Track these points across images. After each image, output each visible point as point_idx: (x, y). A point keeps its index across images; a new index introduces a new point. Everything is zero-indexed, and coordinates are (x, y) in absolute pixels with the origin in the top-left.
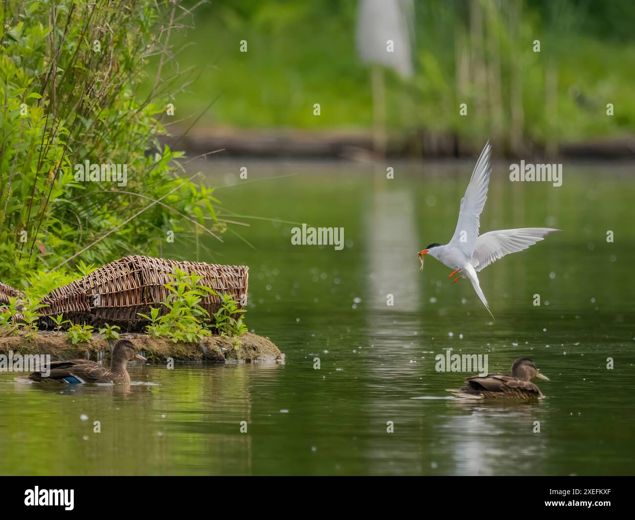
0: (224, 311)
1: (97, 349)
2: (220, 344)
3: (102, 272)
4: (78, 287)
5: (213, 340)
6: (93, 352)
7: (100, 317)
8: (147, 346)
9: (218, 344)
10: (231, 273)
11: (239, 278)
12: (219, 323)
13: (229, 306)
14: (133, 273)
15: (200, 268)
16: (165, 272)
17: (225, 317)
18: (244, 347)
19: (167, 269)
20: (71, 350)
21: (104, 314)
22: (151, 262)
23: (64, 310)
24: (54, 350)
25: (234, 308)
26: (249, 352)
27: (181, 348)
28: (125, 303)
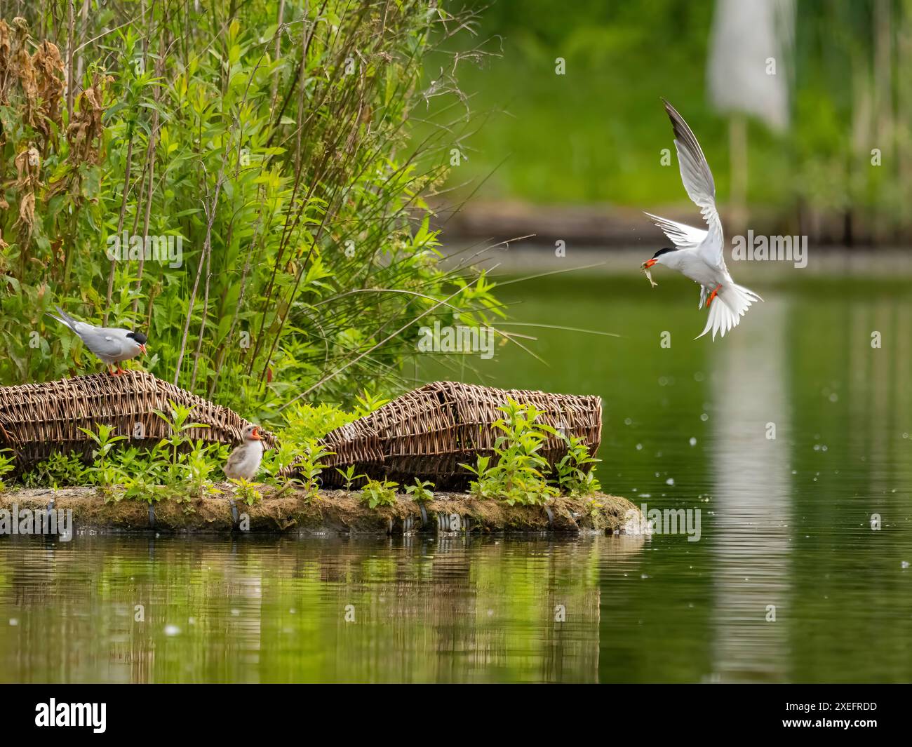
0: (569, 460)
1: (404, 514)
2: (570, 508)
3: (399, 405)
4: (365, 426)
5: (562, 502)
6: (397, 520)
7: (397, 469)
8: (472, 510)
9: (568, 508)
10: (578, 406)
11: (589, 413)
12: (562, 477)
13: (577, 452)
14: (445, 406)
15: (536, 400)
16: (489, 405)
17: (571, 469)
18: (602, 511)
19: (492, 400)
20: (367, 517)
21: (403, 465)
22: (469, 390)
23: (347, 460)
24: (343, 518)
25: (583, 455)
26: (609, 518)
27: (519, 514)
28: (433, 450)
